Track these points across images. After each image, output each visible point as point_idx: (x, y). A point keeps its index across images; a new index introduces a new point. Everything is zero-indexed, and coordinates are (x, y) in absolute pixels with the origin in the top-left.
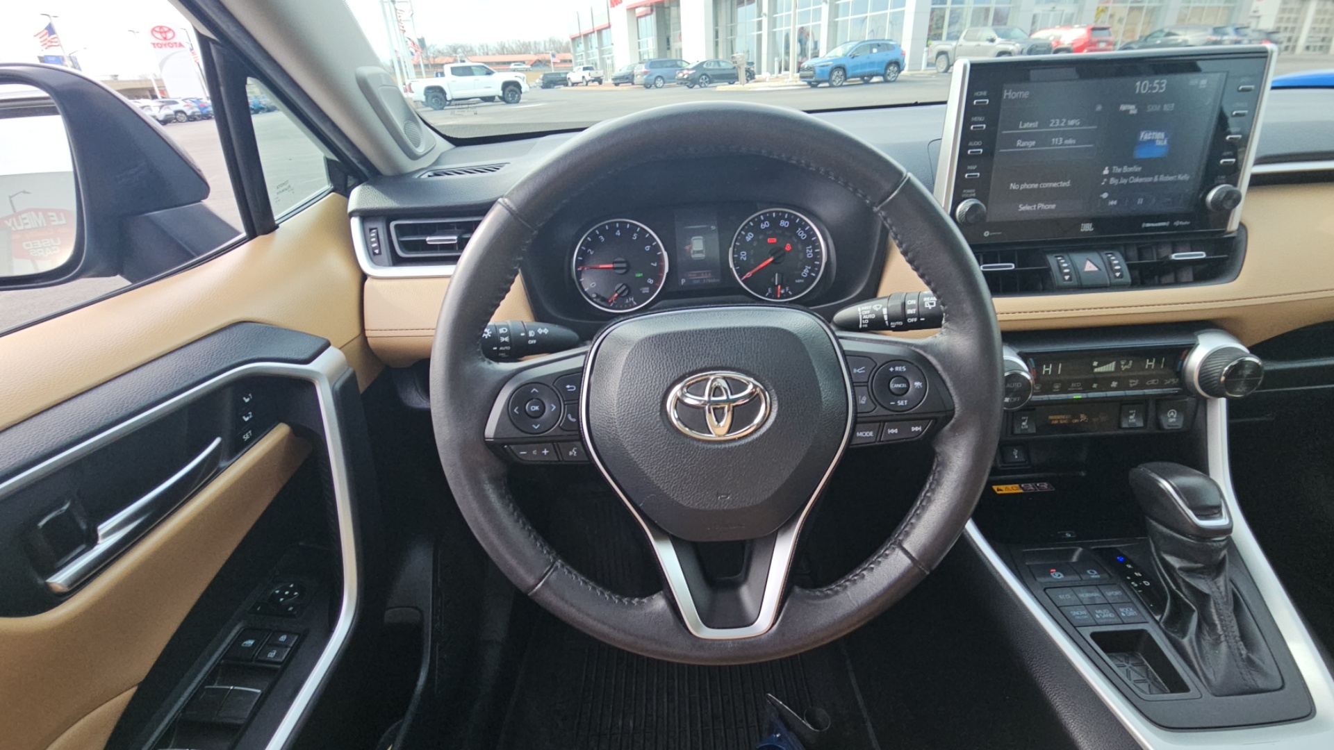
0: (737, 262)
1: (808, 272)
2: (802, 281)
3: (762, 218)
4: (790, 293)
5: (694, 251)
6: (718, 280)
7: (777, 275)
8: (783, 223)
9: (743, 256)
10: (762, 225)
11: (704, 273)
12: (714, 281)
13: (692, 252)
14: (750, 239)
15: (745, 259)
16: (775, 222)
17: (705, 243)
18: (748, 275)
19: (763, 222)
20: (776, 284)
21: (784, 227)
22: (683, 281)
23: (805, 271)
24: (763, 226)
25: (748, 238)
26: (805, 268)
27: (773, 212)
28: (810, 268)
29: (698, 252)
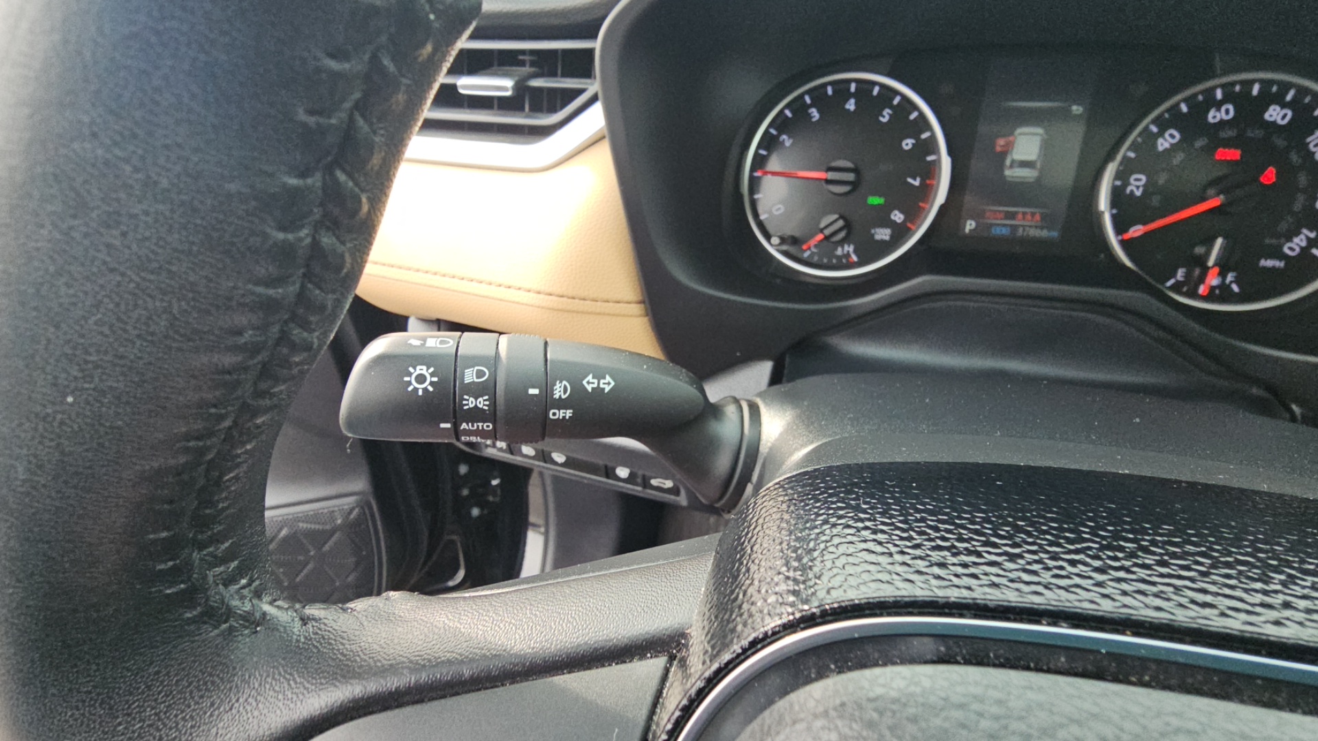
0: (1118, 197)
1: (1304, 244)
2: (1279, 264)
3: (1219, 94)
4: (1235, 288)
5: (1013, 162)
6: (1055, 234)
7: (1219, 241)
8: (1275, 114)
9: (1137, 184)
10: (1212, 113)
11: (1024, 214)
12: (1044, 233)
13: (1008, 162)
14: (1167, 145)
15: (1138, 193)
16: (1250, 109)
17: (1046, 146)
18: (1136, 231)
19: (1218, 105)
20: (1211, 263)
21: (1274, 123)
22: (970, 225)
23: (1296, 240)
24: (1214, 116)
25: (1163, 144)
26: (1298, 234)
27: (1252, 82)
28: (1312, 235)
29: (1025, 164)
